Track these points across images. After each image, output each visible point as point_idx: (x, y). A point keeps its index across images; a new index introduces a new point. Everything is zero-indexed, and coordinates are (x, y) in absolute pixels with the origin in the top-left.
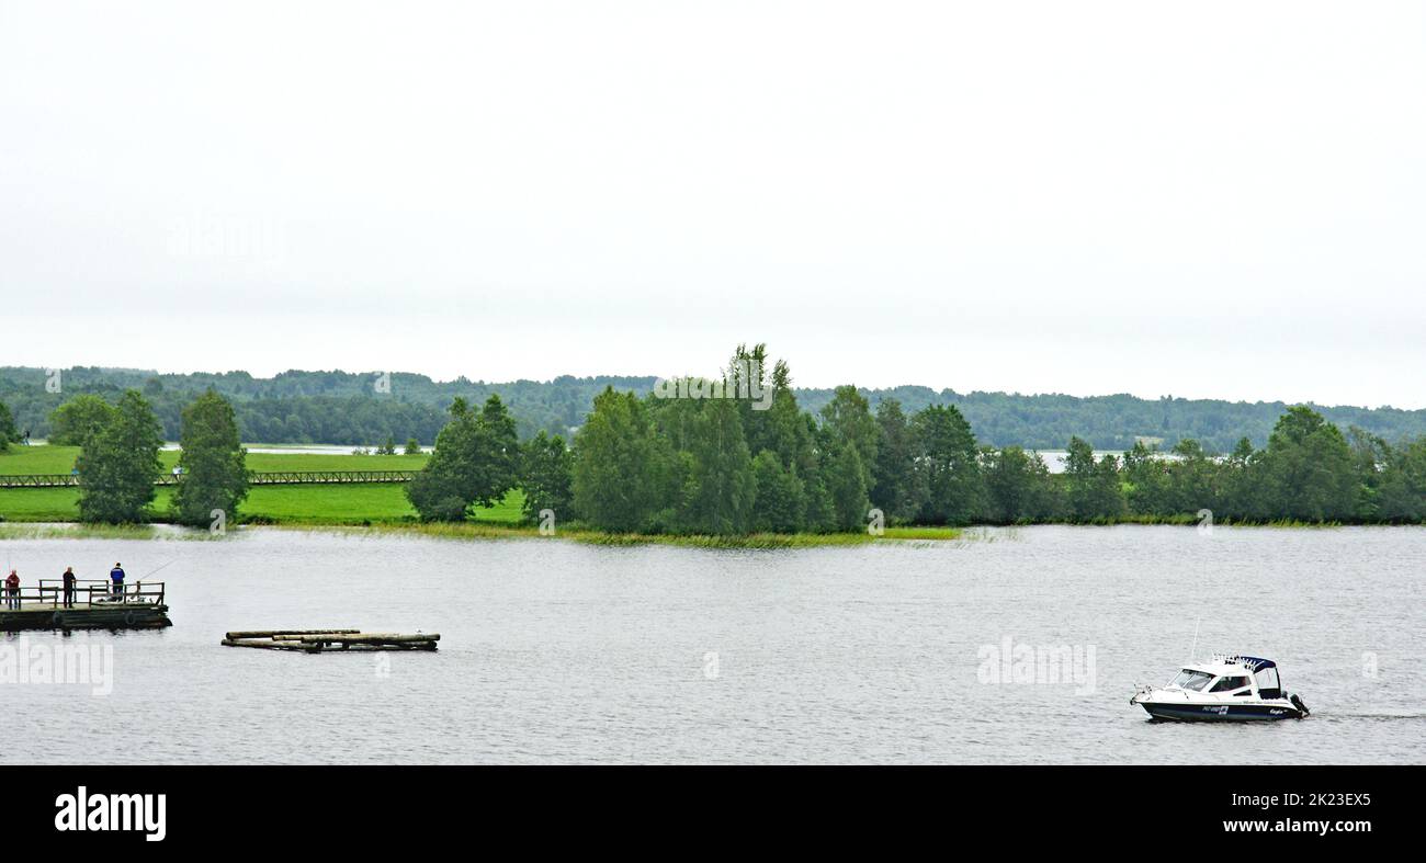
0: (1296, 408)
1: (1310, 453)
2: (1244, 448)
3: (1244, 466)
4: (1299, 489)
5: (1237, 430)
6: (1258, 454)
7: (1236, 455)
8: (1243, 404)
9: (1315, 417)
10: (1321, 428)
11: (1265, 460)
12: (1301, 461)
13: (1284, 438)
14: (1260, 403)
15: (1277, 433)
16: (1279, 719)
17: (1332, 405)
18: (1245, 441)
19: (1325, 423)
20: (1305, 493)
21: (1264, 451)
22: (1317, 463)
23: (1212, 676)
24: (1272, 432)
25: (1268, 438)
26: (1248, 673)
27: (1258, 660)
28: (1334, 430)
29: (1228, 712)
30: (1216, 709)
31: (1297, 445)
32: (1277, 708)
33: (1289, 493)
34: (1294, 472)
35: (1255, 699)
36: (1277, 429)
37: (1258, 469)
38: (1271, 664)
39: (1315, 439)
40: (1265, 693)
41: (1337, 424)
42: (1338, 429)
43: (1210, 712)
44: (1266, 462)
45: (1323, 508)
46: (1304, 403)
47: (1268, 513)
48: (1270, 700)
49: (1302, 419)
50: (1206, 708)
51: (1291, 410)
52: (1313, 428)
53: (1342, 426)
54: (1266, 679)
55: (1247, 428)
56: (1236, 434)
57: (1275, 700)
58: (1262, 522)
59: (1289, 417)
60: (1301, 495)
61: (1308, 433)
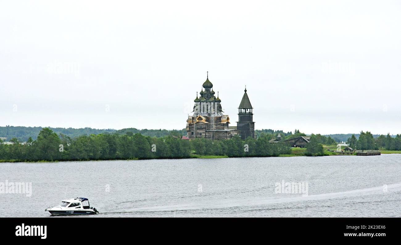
0: (45, 129)
1: (49, 141)
2: (30, 140)
3: (30, 145)
4: (46, 151)
5: (28, 135)
6: (34, 142)
7: (28, 142)
8: (30, 127)
9: (50, 131)
10: (52, 134)
11: (36, 143)
12: (46, 143)
13: (42, 137)
14: (35, 127)
15: (39, 135)
16: (90, 214)
17: (55, 127)
18: (30, 138)
19: (53, 133)
20: (48, 152)
21: (36, 141)
22: (51, 144)
23: (69, 203)
24: (38, 135)
25: (37, 137)
26: (80, 202)
27: (83, 198)
28: (56, 135)
29: (74, 213)
30: (70, 212)
31: (45, 139)
32: (88, 211)
33: (43, 153)
34: (44, 147)
35: (82, 209)
36: (39, 134)
37: (34, 146)
38: (87, 199)
39: (50, 137)
40: (85, 207)
41: (56, 133)
42: (57, 134)
43: (68, 213)
44: (36, 144)
45: (53, 157)
46: (47, 127)
47: (37, 158)
48: (86, 209)
49: (47, 132)
50: (67, 212)
51: (43, 129)
52: (50, 134)
53: (58, 133)
54: (86, 203)
55: (31, 134)
56: (28, 136)
57: (88, 209)
58: (36, 161)
59: (43, 131)
60: (46, 153)
61: (48, 135)
